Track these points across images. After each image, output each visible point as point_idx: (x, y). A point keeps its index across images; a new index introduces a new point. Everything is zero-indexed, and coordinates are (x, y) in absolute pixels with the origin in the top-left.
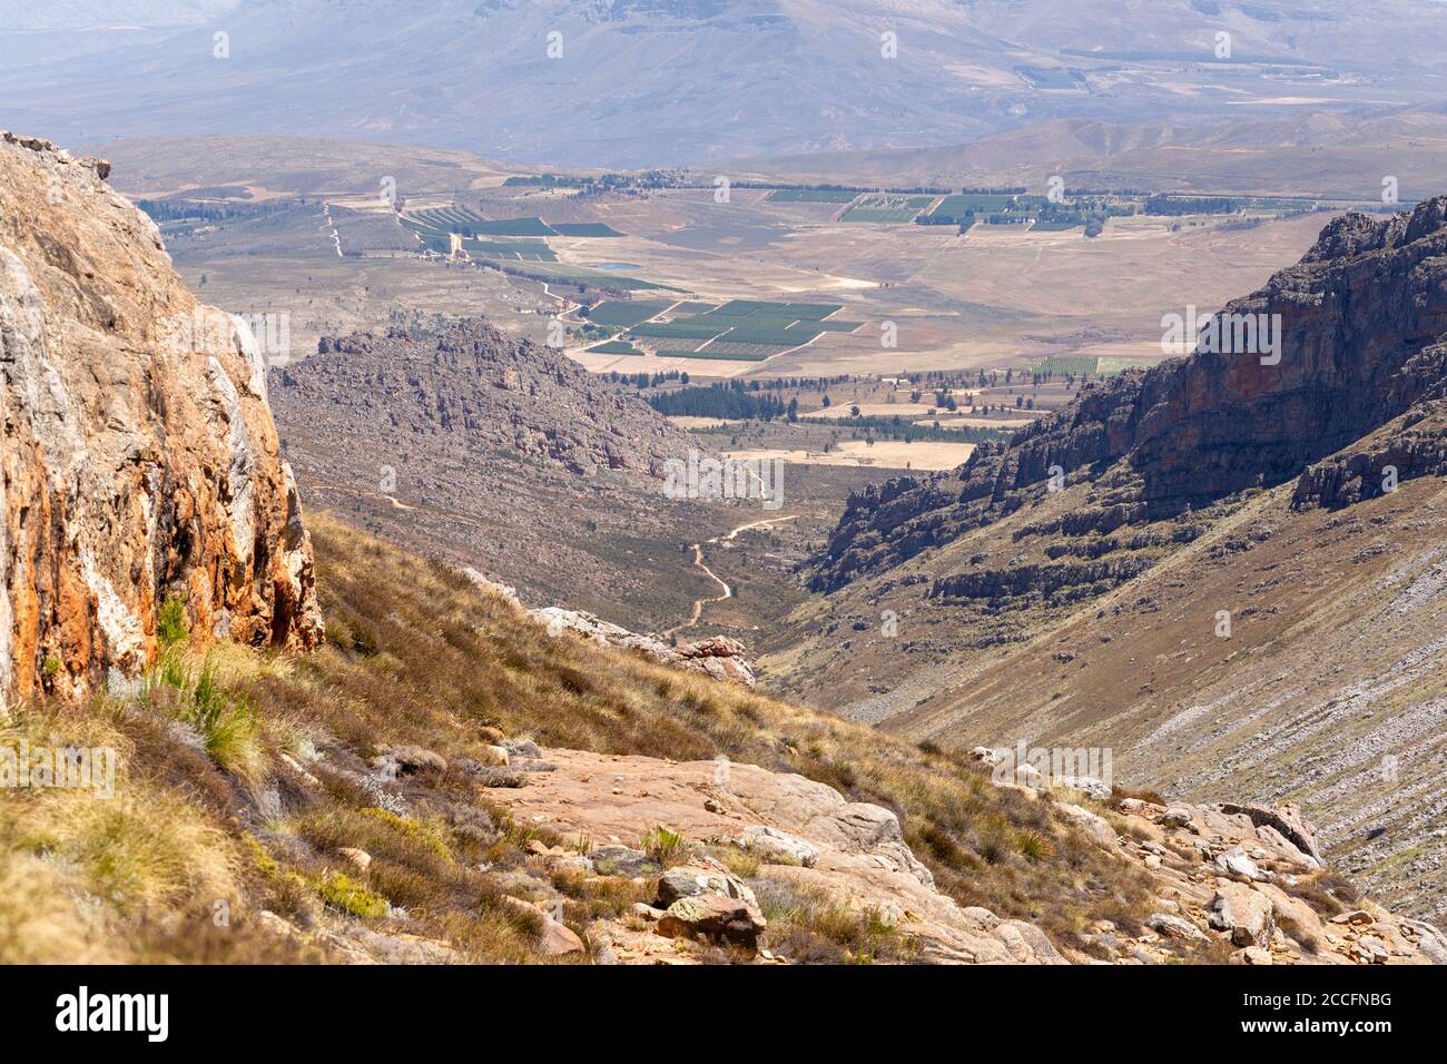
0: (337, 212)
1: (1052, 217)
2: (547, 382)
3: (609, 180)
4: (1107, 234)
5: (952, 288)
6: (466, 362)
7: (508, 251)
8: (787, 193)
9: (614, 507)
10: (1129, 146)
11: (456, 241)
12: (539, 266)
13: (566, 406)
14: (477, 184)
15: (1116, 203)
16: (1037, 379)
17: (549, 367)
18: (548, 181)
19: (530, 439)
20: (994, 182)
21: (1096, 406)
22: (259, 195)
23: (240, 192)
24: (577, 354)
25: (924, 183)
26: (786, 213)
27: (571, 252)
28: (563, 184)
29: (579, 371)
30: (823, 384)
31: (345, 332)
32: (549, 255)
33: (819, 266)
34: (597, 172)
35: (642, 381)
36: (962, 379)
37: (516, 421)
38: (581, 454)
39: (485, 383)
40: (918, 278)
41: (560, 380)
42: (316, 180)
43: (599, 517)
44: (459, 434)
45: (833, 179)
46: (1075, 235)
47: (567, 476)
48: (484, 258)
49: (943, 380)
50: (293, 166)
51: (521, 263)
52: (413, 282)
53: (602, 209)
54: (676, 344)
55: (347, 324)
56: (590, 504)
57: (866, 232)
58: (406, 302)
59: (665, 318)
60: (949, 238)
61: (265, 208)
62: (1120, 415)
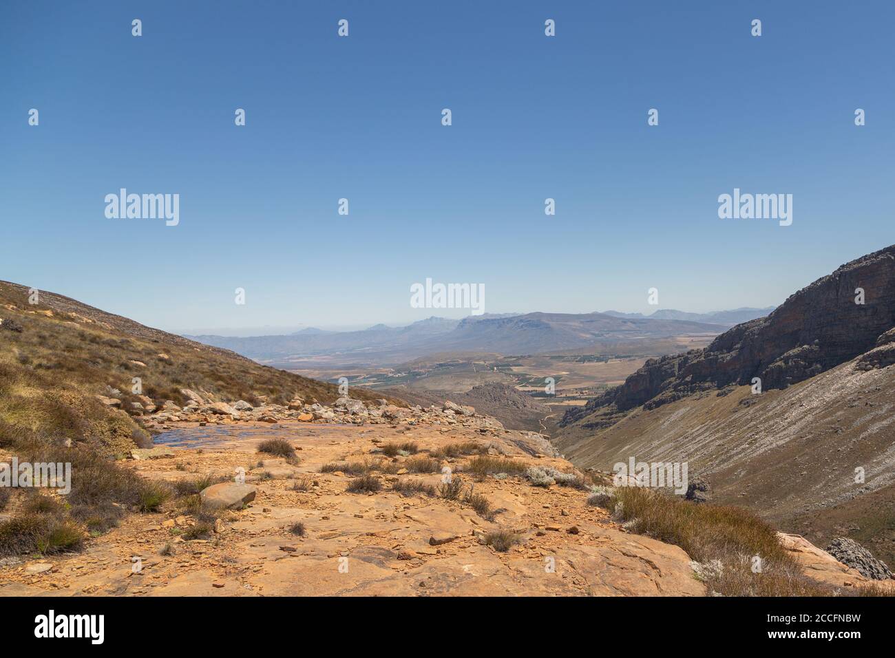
0: (474, 364)
1: (599, 360)
2: (513, 393)
3: (521, 356)
4: (609, 362)
5: (582, 373)
6: (498, 390)
7: (504, 370)
8: (552, 358)
9: (525, 414)
10: (612, 347)
11: (495, 368)
12: (510, 372)
13: (516, 396)
14: (499, 358)
15: (610, 357)
16: (598, 388)
17: (513, 390)
18: (511, 357)
19: (510, 403)
20: (588, 354)
21: (608, 393)
22: (461, 362)
23: (457, 361)
24: (517, 387)
25: (577, 355)
26: (553, 361)
27: (515, 369)
28: (514, 357)
29: (518, 390)
30: (561, 391)
31: (477, 385)
32: (512, 370)
33: (559, 370)
34: (519, 355)
35: (529, 391)
36: (585, 389)
37: (507, 399)
38: (519, 405)
39: (502, 393)
40: (576, 372)
41: (515, 392)
42: (469, 359)
43: (523, 416)
44: (498, 403)
45: (561, 355)
46: (603, 363)
47: (517, 409)
48: (501, 371)
49: (581, 389)
50: (467, 356)
51: (507, 372)
52: (489, 376)
53: (520, 361)
54: (533, 385)
55: (477, 384)
56: (521, 414)
57: (567, 364)
58: (487, 380)
59: (532, 380)
60: (581, 364)
61: (462, 364)
62: (613, 395)
